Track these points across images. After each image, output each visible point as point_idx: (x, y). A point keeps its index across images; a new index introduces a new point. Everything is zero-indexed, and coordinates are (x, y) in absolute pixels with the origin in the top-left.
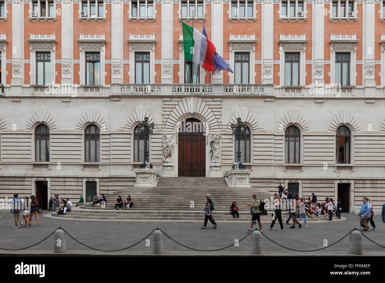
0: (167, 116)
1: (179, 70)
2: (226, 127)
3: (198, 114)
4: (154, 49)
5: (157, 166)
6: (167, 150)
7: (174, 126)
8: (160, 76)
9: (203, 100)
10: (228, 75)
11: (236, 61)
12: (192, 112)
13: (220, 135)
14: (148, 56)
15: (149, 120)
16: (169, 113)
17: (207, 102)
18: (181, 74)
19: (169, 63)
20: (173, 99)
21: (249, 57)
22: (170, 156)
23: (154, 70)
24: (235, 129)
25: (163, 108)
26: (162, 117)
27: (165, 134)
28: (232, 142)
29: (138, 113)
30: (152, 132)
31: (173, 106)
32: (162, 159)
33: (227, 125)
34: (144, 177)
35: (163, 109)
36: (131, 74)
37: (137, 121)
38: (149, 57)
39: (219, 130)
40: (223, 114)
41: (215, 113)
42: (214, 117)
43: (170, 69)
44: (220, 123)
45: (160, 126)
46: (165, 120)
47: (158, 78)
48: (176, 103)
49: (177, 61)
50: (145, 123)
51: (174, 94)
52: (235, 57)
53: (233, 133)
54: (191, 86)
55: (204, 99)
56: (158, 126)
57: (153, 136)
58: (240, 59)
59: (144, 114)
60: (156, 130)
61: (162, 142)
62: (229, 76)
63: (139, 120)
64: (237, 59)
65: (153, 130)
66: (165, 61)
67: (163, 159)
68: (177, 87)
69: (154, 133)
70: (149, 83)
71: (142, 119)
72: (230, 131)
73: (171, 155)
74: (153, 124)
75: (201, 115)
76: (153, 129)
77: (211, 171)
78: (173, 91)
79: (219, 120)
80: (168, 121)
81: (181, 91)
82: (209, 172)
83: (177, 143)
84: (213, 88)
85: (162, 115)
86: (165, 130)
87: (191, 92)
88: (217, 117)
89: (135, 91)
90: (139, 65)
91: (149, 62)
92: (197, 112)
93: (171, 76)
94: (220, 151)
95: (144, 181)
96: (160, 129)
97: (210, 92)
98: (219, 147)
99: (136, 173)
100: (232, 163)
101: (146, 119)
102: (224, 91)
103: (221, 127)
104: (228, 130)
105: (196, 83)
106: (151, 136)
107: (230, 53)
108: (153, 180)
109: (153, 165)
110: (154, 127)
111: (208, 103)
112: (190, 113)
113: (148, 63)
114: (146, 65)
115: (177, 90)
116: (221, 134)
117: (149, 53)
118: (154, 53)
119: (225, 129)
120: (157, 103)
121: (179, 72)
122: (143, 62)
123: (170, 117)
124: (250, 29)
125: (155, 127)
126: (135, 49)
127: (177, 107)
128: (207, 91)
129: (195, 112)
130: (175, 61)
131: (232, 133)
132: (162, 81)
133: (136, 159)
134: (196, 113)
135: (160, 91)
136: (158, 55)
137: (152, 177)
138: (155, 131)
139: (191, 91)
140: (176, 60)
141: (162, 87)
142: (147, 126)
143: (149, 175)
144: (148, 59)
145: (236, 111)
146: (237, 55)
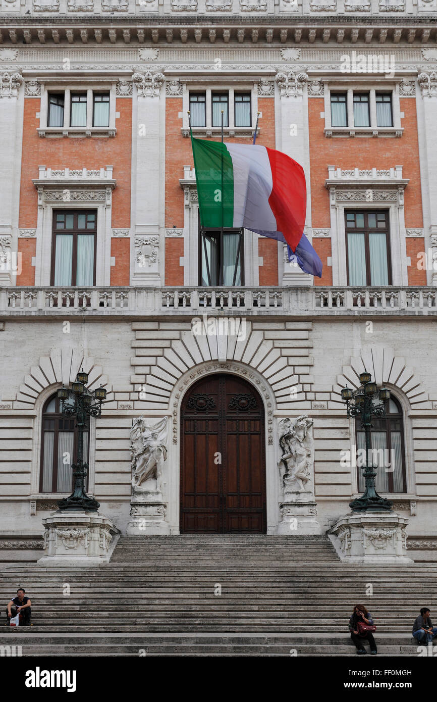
0: (146, 370)
1: (183, 253)
2: (326, 396)
3: (241, 362)
4: (109, 202)
5: (114, 504)
6: (145, 460)
7: (168, 394)
8: (127, 268)
9: (254, 328)
10: (329, 264)
11: (348, 231)
12: (222, 358)
13: (310, 419)
14: (91, 217)
15: (91, 379)
16: (152, 361)
17: (266, 332)
18: (189, 261)
19: (152, 237)
20: (163, 326)
21: (387, 221)
22: (155, 477)
23: (109, 252)
24: (353, 402)
25: (132, 348)
26: (130, 372)
27: (138, 416)
28: (347, 436)
29: (56, 361)
30: (100, 412)
31: (166, 344)
32: (130, 484)
33: (330, 392)
34: (71, 536)
35: (133, 350)
36: (42, 262)
37: (52, 381)
38: (95, 222)
39: (307, 405)
40: (316, 363)
41: (292, 361)
42: (289, 370)
43: (156, 250)
44: (307, 388)
45: (126, 396)
46: (141, 379)
47: (121, 272)
48: (176, 335)
49: (177, 230)
50: (76, 389)
51: (169, 311)
52: (346, 221)
53: (348, 413)
54: (219, 292)
55: (257, 326)
56: (119, 396)
57: (101, 423)
58: (360, 223)
59: (76, 364)
60: (113, 405)
61: (129, 439)
62: (331, 267)
63: (59, 381)
64: (351, 225)
65: (103, 407)
66: (139, 230)
67: (133, 485)
68: (176, 296)
69: (103, 413)
70: (94, 284)
71: (68, 377)
72: (341, 408)
73: (159, 473)
74: (102, 390)
75: (248, 365)
76: (101, 403)
77: (285, 517)
78: (166, 306)
79: (303, 379)
80: (147, 382)
81: (190, 306)
82: (278, 519)
83: (175, 441)
84: (285, 296)
85: (132, 366)
86: (138, 405)
87: (219, 308)
88: (299, 370)
89: (52, 304)
90: (65, 242)
91: (94, 232)
92: (237, 358)
93: (159, 268)
94: (311, 460)
95: (72, 546)
96: (123, 403)
97: (276, 306)
98: (308, 451)
99: (47, 526)
100: (351, 494)
101: (82, 378)
102: (318, 305)
103: (310, 396)
104: (332, 405)
105: (234, 284)
106: (94, 423)
107: (332, 211)
108: (97, 544)
109: (101, 501)
110: (105, 398)
111: (269, 335)
112: (218, 360)
113: (92, 237)
114: (84, 241)
115: (176, 302)
116: (313, 417)
117: (94, 211)
118: (109, 211)
119: (325, 403)
120: (116, 336)
121: (183, 256)
122: (75, 233)
123: (155, 370)
124: (388, 155)
125: (109, 397)
126: (53, 202)
127: (177, 345)
128: (267, 305)
129: (230, 358)
130: (171, 230)
131: (345, 413)
132: (131, 278)
133: (48, 485)
134: (233, 360)
135: (124, 306)
136: (122, 215)
137: (96, 536)
138: (107, 408)
139: (218, 304)
140: (174, 227)
141: (131, 295)
142: (85, 394)
143: (88, 530)
144: (91, 226)
145: (356, 354)
146: (351, 217)
